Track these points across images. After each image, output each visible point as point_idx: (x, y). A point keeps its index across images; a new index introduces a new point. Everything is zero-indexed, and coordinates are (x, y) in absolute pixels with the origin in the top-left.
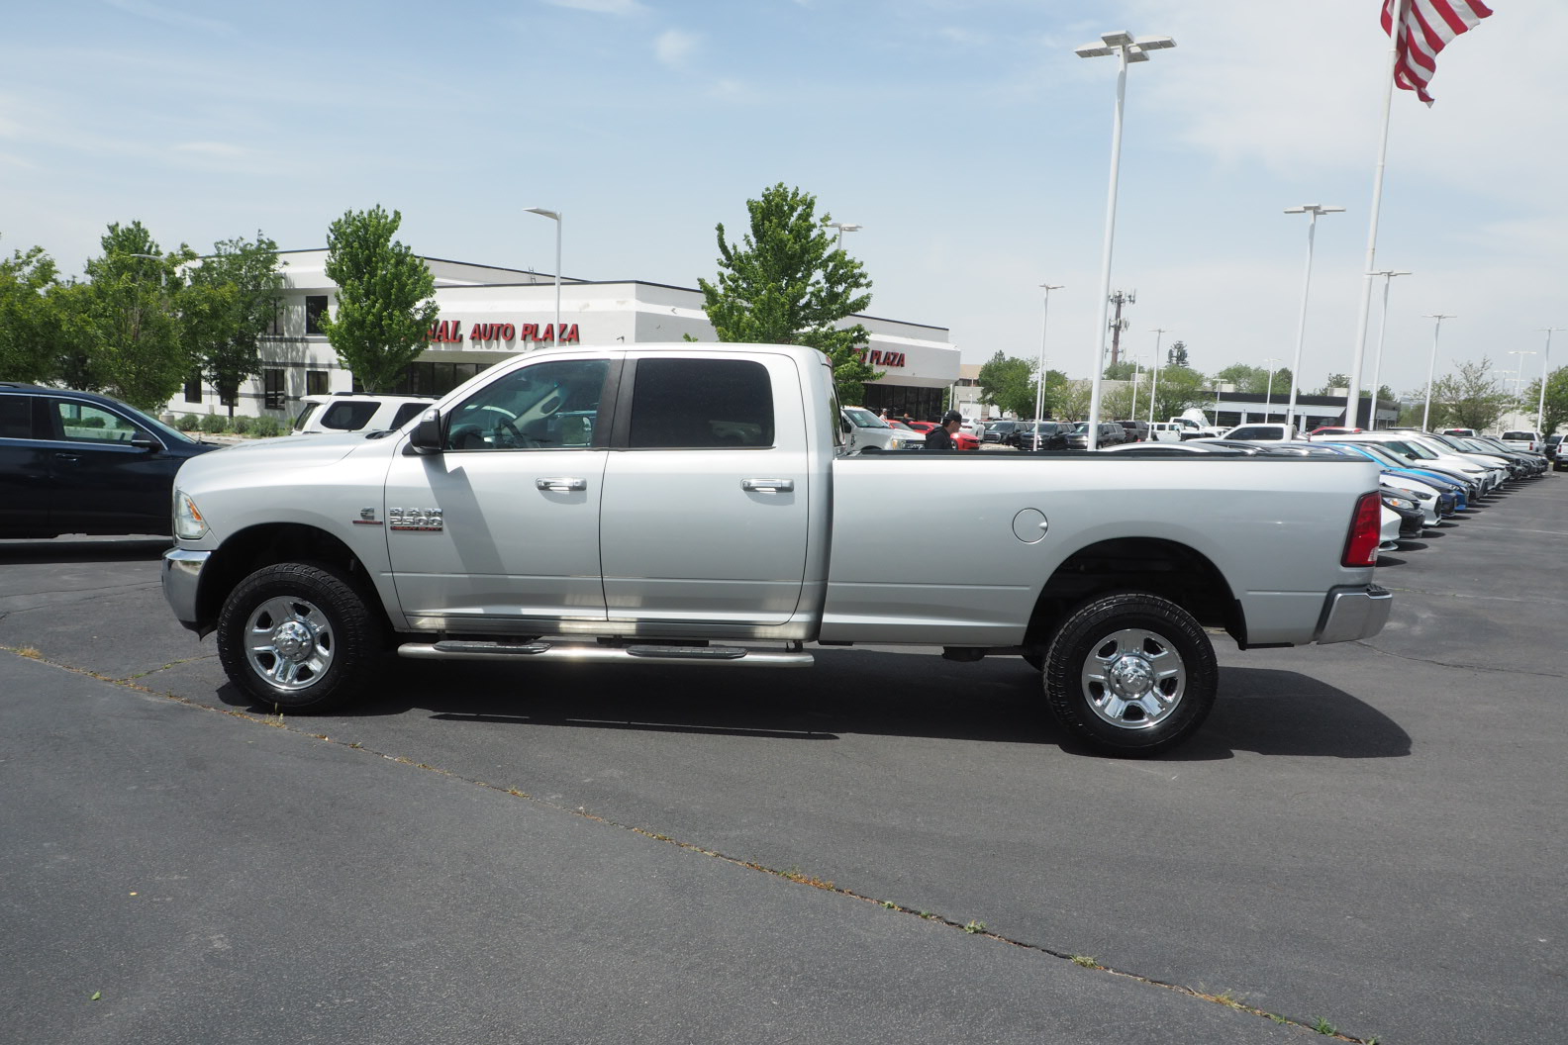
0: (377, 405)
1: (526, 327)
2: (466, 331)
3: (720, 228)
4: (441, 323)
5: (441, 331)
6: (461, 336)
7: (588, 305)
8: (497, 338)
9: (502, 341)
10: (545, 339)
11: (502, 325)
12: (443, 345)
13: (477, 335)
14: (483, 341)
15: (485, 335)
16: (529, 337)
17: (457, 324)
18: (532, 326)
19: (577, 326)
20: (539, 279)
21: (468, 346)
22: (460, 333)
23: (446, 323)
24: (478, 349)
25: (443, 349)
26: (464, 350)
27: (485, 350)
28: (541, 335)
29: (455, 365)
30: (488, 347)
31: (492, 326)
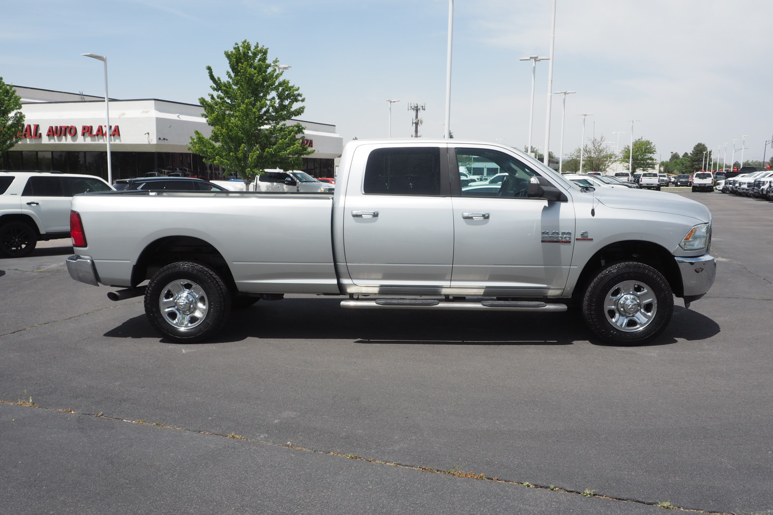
0: (13, 178)
1: (84, 128)
2: (44, 131)
3: (209, 68)
4: (26, 126)
5: (26, 131)
6: (40, 134)
7: (124, 114)
8: (65, 135)
9: (69, 137)
10: (97, 135)
11: (68, 127)
12: (28, 140)
13: (51, 133)
14: (56, 137)
15: (56, 133)
16: (87, 134)
17: (37, 127)
18: (88, 127)
19: (118, 127)
20: (87, 98)
21: (45, 140)
22: (40, 132)
23: (29, 126)
24: (52, 142)
25: (28, 142)
26: (43, 143)
27: (57, 142)
28: (95, 132)
29: (37, 152)
30: (60, 140)
31: (61, 127)
